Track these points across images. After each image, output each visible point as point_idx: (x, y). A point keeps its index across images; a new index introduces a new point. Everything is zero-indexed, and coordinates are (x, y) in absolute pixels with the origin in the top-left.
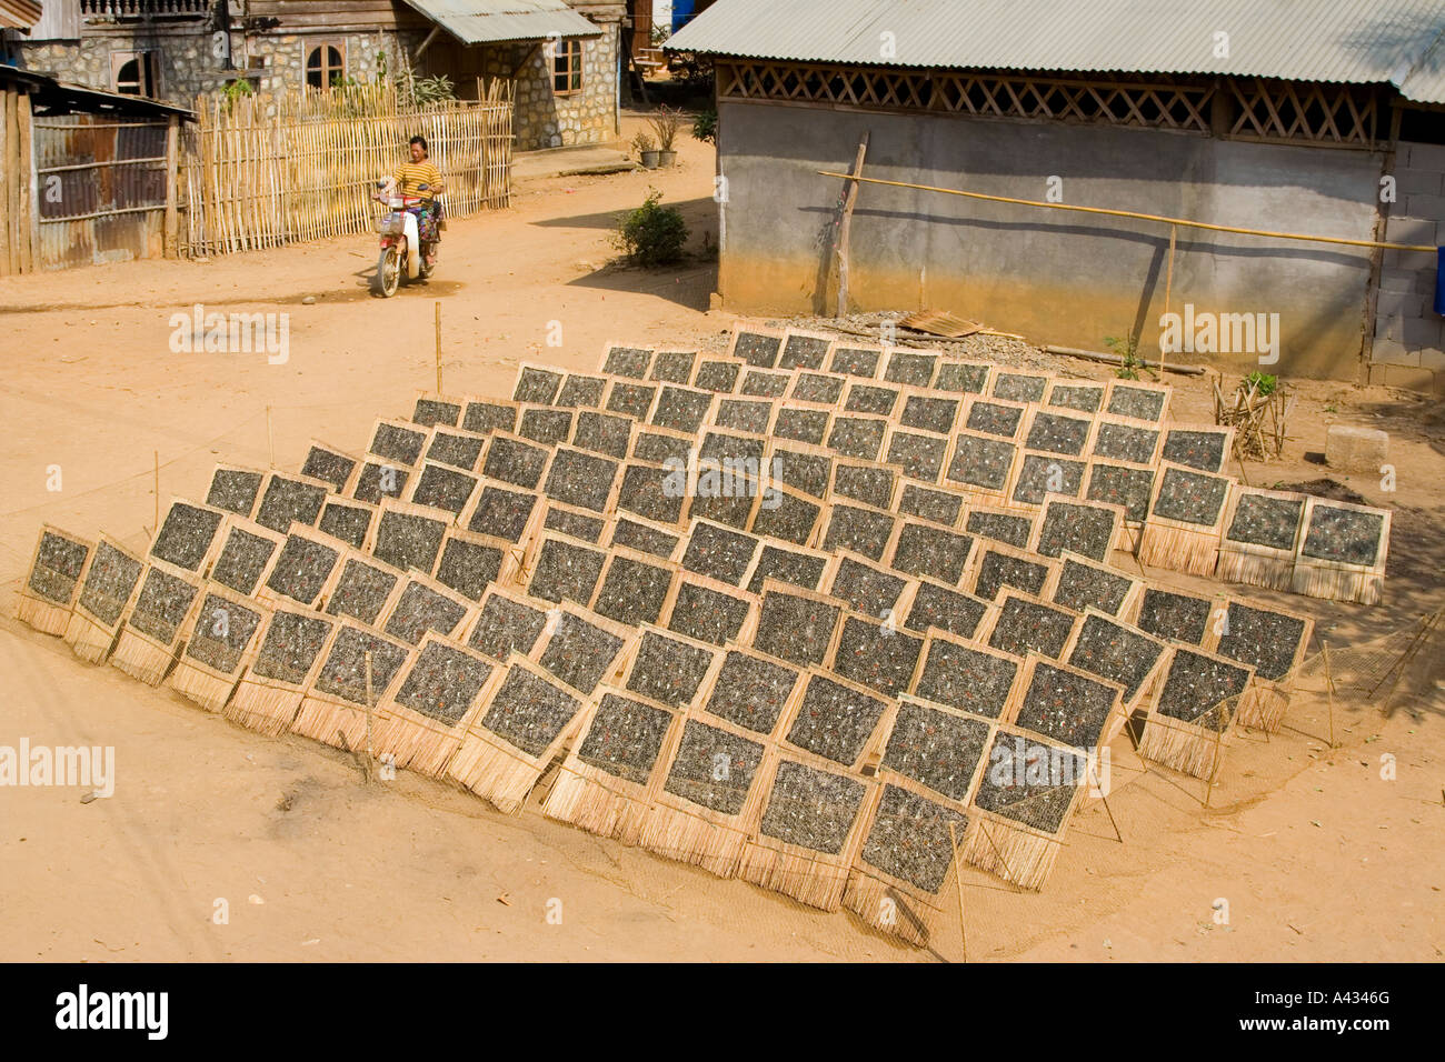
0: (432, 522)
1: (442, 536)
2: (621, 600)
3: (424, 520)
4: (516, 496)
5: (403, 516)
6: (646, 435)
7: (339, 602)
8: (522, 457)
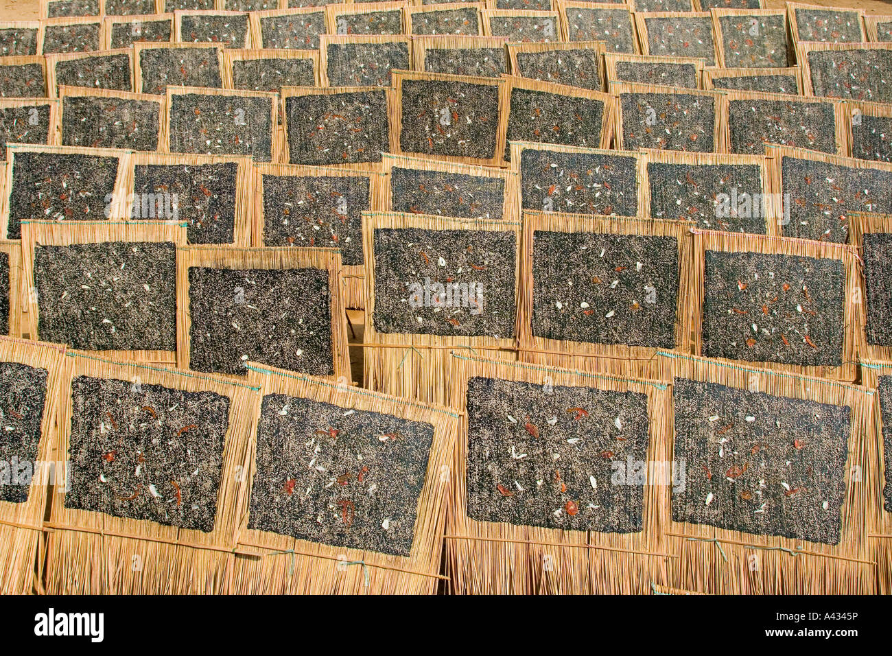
0: (143, 246)
1: (174, 269)
2: (584, 305)
3: (124, 248)
4: (195, 170)
5: (77, 248)
6: (244, 62)
7: (95, 476)
8: (119, 117)
